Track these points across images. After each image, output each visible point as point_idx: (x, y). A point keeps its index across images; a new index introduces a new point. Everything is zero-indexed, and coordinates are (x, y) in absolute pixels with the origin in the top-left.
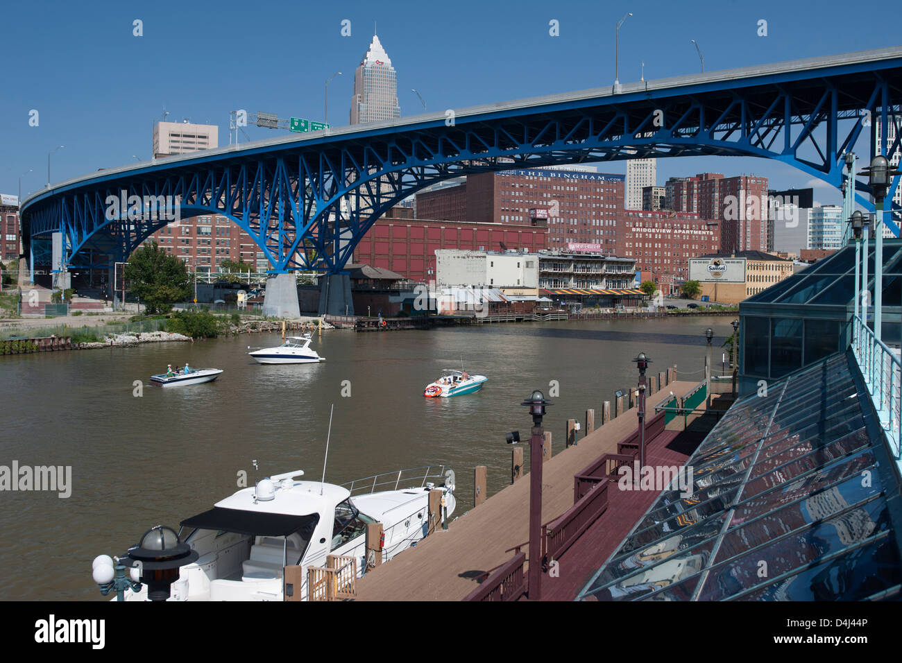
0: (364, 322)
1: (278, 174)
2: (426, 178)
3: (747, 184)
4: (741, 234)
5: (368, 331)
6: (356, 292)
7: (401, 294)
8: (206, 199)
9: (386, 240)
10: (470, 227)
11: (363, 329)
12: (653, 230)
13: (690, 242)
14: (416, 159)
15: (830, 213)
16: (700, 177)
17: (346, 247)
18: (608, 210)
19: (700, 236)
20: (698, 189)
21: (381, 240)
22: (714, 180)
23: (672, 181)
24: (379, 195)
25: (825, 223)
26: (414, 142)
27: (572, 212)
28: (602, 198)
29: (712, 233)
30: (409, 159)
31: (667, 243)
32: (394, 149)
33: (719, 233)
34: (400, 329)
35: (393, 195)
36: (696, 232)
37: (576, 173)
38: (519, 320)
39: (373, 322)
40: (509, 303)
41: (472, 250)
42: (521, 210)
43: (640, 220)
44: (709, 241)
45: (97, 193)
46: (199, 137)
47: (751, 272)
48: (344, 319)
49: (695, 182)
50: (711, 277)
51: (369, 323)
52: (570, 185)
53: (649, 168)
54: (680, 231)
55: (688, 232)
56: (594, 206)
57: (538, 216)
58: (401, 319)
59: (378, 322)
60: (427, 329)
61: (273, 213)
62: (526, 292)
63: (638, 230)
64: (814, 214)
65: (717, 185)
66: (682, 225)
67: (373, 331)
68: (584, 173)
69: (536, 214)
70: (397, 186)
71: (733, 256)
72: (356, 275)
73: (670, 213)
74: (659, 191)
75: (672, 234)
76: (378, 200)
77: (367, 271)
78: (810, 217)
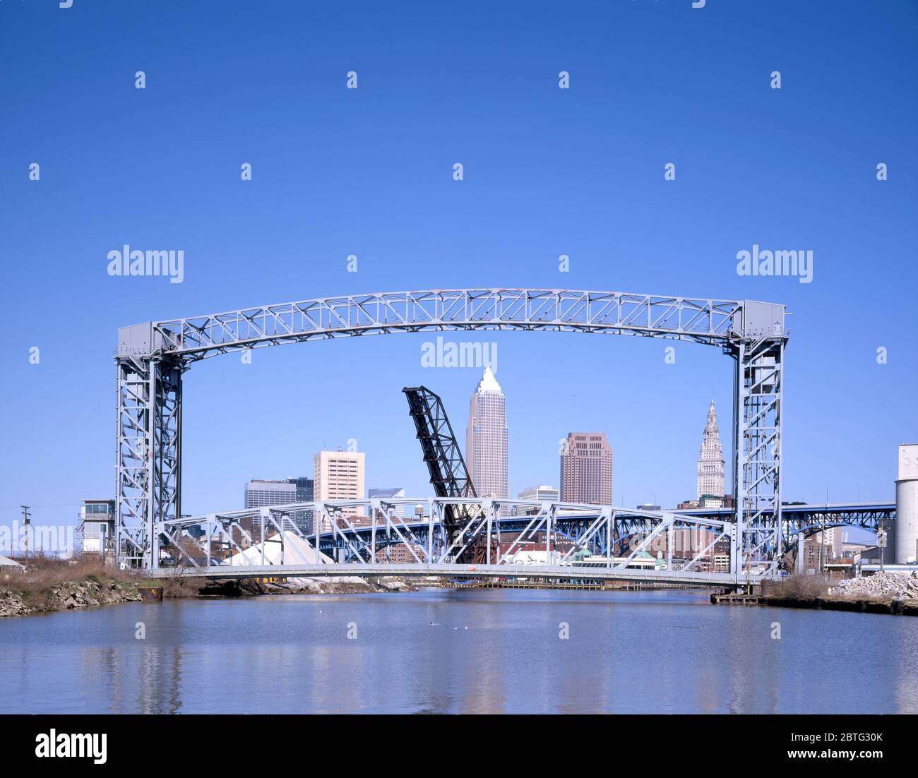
46: (351, 462)
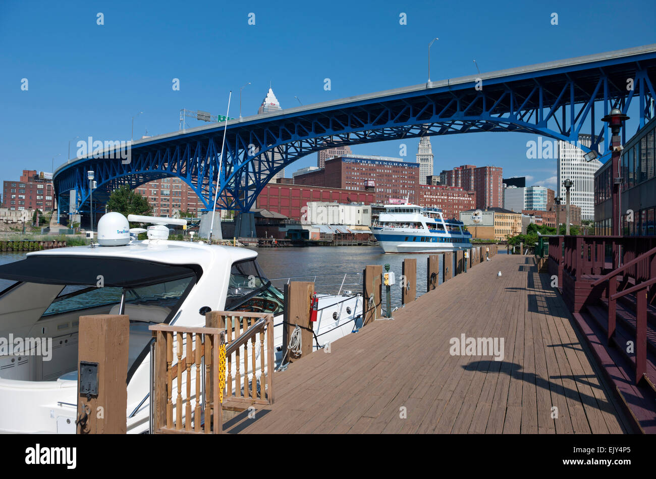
0: (263, 241)
1: (210, 149)
2: (303, 150)
3: (490, 171)
4: (487, 200)
5: (266, 247)
6: (258, 225)
7: (286, 226)
8: (165, 167)
9: (277, 197)
10: (327, 190)
11: (262, 245)
12: (437, 197)
13: (458, 204)
14: (297, 136)
15: (537, 190)
16: (462, 167)
17: (252, 196)
18: (410, 184)
19: (464, 200)
20: (461, 174)
21: (274, 197)
22: (471, 169)
23: (444, 172)
24: (273, 161)
25: (534, 196)
26: (296, 125)
27: (388, 185)
28: (406, 177)
29: (471, 199)
30: (293, 136)
31: (445, 205)
32: (283, 131)
33: (475, 199)
34: (286, 246)
35: (282, 162)
36: (461, 198)
37: (391, 162)
38: (359, 245)
39: (269, 241)
40: (353, 234)
41: (330, 202)
42: (358, 183)
43: (429, 190)
44: (469, 204)
45: (98, 165)
47: (497, 220)
48: (250, 240)
49: (460, 170)
50: (473, 223)
51: (266, 241)
52: (387, 169)
53: (429, 166)
54: (452, 198)
55: (457, 198)
56: (401, 182)
57: (369, 185)
58: (287, 240)
59: (272, 241)
60: (303, 247)
61: (206, 175)
62: (363, 228)
63: (427, 196)
64: (527, 191)
65: (473, 172)
66: (453, 194)
67: (269, 247)
68: (396, 162)
69: (368, 183)
70: (284, 156)
71: (486, 210)
72: (258, 216)
73: (446, 187)
74: (436, 178)
75: (447, 199)
76: (273, 165)
77: (265, 213)
78: (525, 193)
